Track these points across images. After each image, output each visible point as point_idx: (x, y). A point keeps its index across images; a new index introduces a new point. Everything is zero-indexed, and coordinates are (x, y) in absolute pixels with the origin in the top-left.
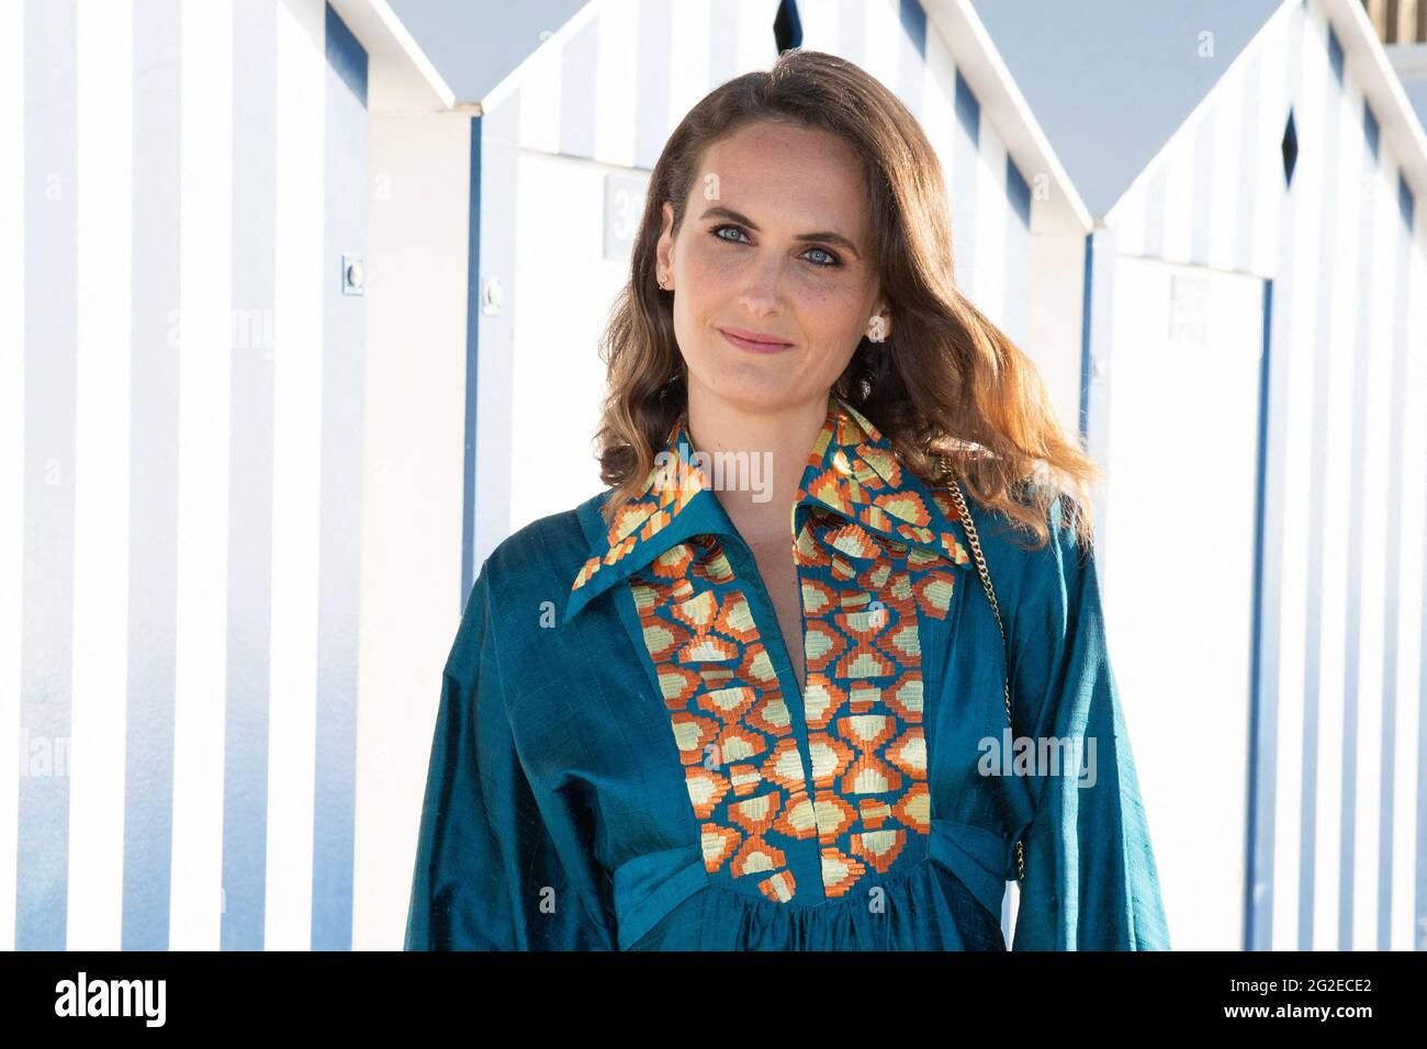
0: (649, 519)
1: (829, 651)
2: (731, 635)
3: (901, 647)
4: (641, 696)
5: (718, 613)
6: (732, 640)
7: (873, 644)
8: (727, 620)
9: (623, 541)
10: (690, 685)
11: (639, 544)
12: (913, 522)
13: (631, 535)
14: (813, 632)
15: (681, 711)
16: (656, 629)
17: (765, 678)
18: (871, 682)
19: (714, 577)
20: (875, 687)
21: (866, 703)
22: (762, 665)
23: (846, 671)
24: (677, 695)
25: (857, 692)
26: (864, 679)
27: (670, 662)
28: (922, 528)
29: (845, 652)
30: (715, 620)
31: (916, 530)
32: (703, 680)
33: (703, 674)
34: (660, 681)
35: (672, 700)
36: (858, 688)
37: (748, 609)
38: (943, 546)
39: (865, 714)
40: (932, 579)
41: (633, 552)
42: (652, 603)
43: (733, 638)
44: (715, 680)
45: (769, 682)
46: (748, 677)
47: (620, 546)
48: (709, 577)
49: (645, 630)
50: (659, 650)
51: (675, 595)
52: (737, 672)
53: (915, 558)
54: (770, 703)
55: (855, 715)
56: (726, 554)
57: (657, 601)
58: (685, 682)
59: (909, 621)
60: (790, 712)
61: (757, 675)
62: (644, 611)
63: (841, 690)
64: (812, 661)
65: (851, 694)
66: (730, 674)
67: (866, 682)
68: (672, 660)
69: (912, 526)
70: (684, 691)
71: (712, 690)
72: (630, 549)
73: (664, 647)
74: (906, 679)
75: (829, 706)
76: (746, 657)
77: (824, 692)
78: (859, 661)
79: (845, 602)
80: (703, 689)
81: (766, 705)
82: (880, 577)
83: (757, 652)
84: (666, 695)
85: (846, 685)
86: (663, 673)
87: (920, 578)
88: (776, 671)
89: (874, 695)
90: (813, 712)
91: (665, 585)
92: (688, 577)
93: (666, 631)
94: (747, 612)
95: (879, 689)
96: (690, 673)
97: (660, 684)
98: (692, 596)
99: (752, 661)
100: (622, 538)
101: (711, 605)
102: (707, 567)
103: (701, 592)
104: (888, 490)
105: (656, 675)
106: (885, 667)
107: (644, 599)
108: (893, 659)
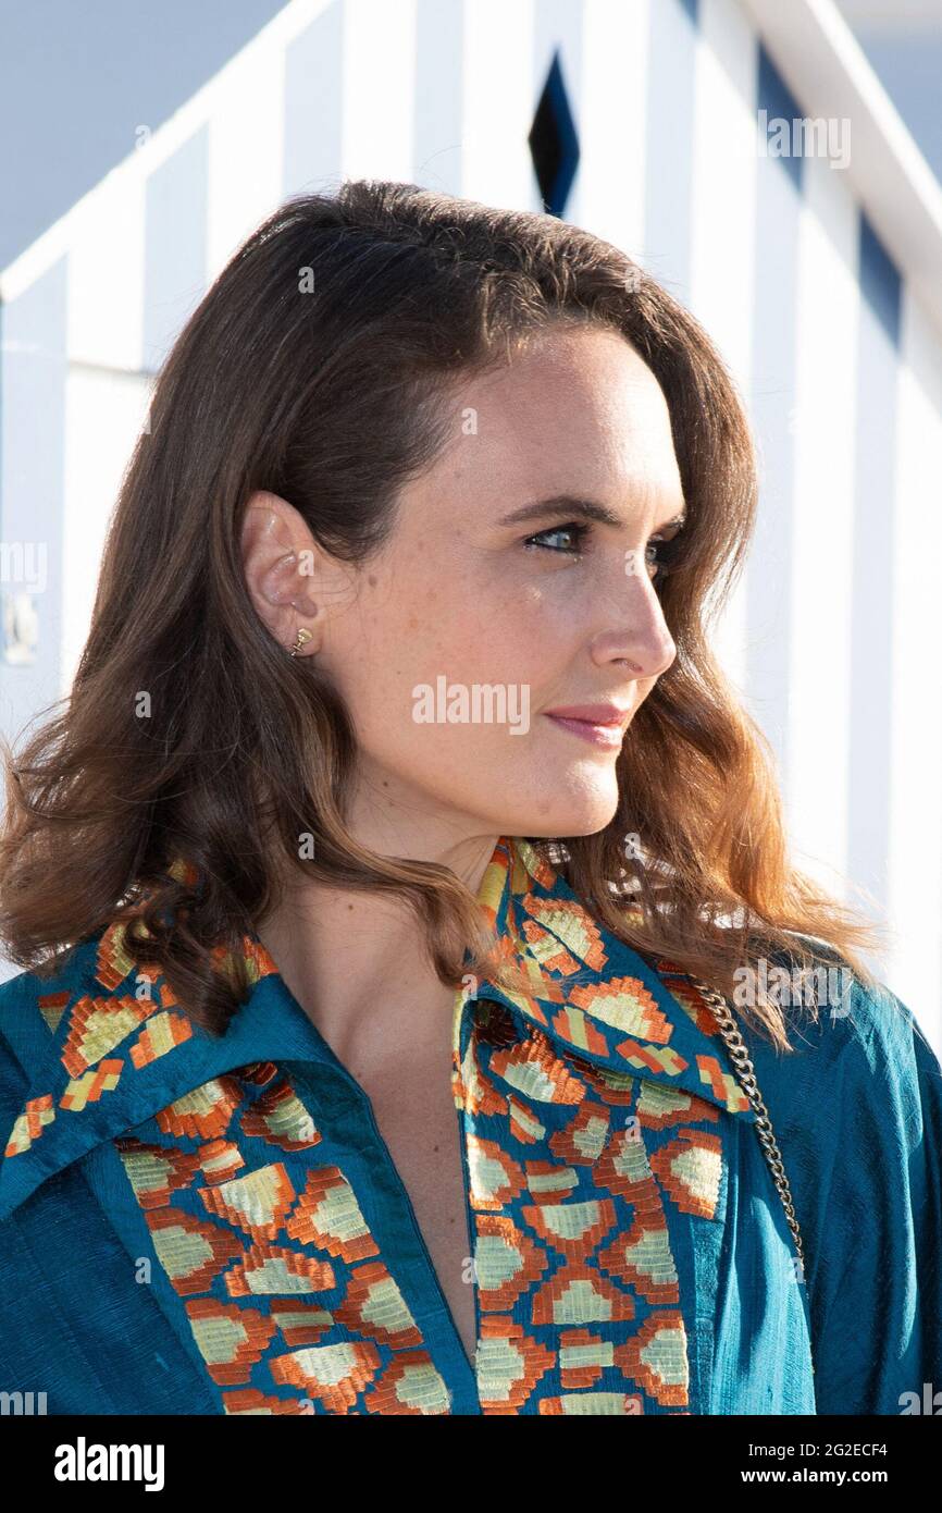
0: (142, 1027)
1: (520, 1275)
2: (321, 1247)
3: (641, 1268)
4: (159, 1360)
5: (295, 1204)
6: (323, 1256)
7: (593, 1262)
8: (314, 1218)
9: (95, 1068)
10: (254, 1338)
11: (128, 1073)
12: (643, 1035)
13: (111, 1055)
14: (487, 1238)
15: (238, 1388)
16: (175, 1233)
17: (392, 1326)
18: (597, 1332)
19: (283, 1138)
20: (604, 1341)
21: (590, 1369)
22: (385, 1302)
23: (550, 1311)
24: (230, 1356)
25: (573, 1350)
26: (583, 1326)
27: (210, 1295)
28: (659, 1047)
29: (547, 1275)
30: (288, 1217)
31: (650, 1050)
32: (278, 1329)
33: (276, 1318)
34: (195, 1331)
35: (219, 1368)
36: (573, 1343)
37: (354, 1199)
38: (702, 1080)
39: (587, 1390)
40: (686, 1145)
41: (119, 1087)
42: (164, 1184)
43: (325, 1250)
44: (302, 1329)
45: (402, 1334)
46: (360, 1325)
47: (90, 1077)
48: (272, 1138)
49: (155, 1235)
50: (188, 1273)
51: (206, 1170)
52: (337, 1315)
53: (651, 1104)
54: (409, 1372)
55: (571, 1391)
56: (299, 1096)
57: (173, 1180)
58: (244, 1334)
59: (653, 1223)
60: (448, 1387)
61: (377, 1321)
62: (148, 1198)
63: (543, 1347)
64: (489, 1294)
65: (562, 1353)
66: (326, 1318)
67: (586, 1332)
68: (210, 1292)
69: (642, 1043)
70: (243, 1351)
71: (296, 1349)
72: (111, 1082)
73: (195, 1268)
74: (656, 1327)
75: (522, 1376)
76: (352, 1288)
77: (513, 1352)
78: (571, 1292)
79: (535, 1184)
80: (281, 1345)
81: (402, 1375)
82: (590, 1138)
83: (376, 1279)
84: (209, 1357)
85: (552, 1337)
86: (198, 1316)
87: (665, 1140)
88: (414, 1314)
89: (601, 1355)
90: (492, 1386)
91: (186, 1151)
92: (232, 1137)
93: (196, 1238)
94: (353, 1206)
95: (609, 1345)
96: (250, 1316)
97: (196, 1337)
98: (239, 1173)
99: (364, 1295)
100: (91, 1062)
101: (281, 1191)
102: (267, 1119)
103: (260, 1165)
104: (589, 977)
105: (186, 1318)
106: (616, 1305)
107: (146, 1176)
108: (630, 1289)
